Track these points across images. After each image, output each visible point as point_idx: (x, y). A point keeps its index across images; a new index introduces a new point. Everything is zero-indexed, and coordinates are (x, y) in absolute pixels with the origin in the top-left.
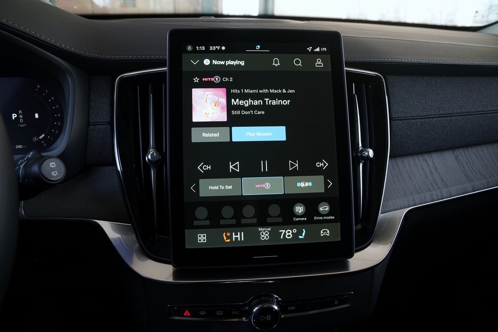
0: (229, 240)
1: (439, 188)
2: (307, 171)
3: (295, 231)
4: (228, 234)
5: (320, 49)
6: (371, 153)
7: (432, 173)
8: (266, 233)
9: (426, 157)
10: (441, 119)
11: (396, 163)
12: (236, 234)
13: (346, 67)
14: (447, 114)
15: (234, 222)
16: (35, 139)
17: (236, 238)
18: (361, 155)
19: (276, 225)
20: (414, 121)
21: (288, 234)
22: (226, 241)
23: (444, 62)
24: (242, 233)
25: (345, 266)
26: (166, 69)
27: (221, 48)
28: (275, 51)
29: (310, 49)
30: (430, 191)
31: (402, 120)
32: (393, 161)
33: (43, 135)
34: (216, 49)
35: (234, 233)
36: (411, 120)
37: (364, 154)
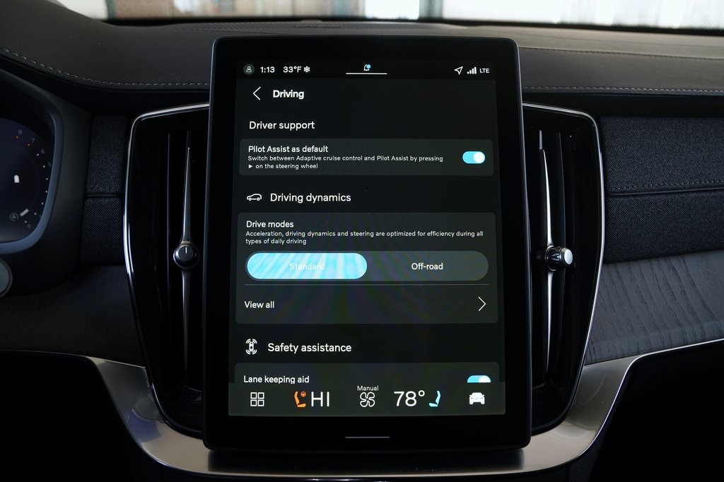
0: (304, 405)
1: (698, 321)
3: (422, 393)
4: (303, 395)
5: (478, 71)
6: (568, 256)
7: (684, 292)
8: (371, 395)
9: (675, 262)
10: (704, 194)
11: (618, 272)
12: (317, 395)
13: (525, 101)
14: (716, 186)
16: (14, 217)
17: (317, 403)
18: (550, 260)
20: (652, 198)
21: (409, 398)
22: (299, 406)
23: (711, 93)
24: (328, 393)
25: (516, 461)
26: (208, 105)
27: (302, 69)
29: (459, 70)
30: (680, 325)
31: (629, 196)
32: (612, 269)
33: (26, 211)
34: (295, 71)
35: (313, 393)
36: (647, 198)
37: (556, 257)
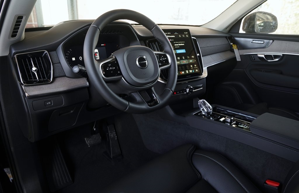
2: (191, 58)
3: (192, 71)
8: (187, 71)
15: (181, 70)
17: (183, 73)
19: (189, 70)
22: (181, 74)
27: (170, 33)
28: (179, 34)
29: (185, 33)
